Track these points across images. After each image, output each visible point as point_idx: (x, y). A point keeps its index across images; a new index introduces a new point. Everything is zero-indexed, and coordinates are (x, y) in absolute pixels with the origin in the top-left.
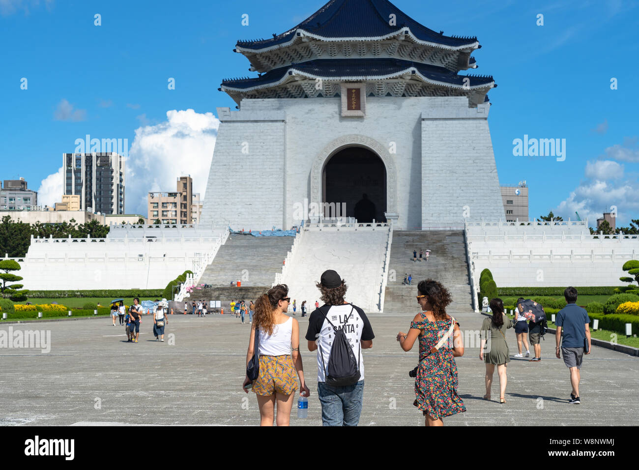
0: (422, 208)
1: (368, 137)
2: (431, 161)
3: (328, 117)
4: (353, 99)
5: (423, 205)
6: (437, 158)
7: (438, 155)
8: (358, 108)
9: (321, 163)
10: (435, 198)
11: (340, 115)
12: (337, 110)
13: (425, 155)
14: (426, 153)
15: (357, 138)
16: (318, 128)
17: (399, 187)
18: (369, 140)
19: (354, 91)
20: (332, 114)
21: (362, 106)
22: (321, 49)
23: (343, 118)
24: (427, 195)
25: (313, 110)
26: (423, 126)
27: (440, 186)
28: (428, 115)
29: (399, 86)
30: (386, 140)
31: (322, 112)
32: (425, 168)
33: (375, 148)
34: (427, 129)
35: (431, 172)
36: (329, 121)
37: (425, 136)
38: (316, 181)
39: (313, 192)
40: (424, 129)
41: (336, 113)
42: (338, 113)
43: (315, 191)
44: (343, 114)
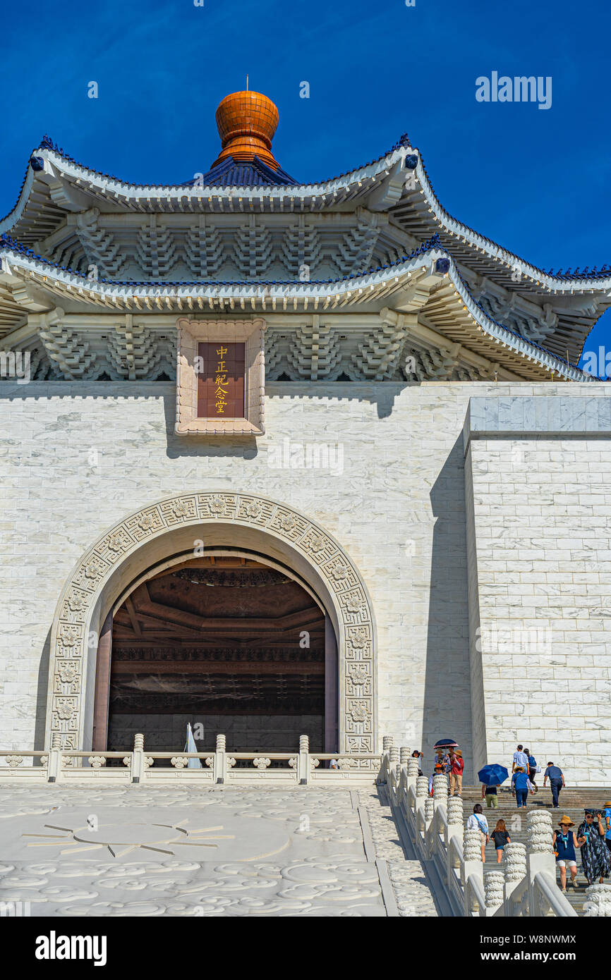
0: (489, 745)
1: (269, 503)
2: (512, 576)
3: (126, 441)
4: (219, 380)
5: (490, 734)
6: (537, 565)
7: (540, 554)
8: (238, 409)
9: (91, 590)
10: (536, 709)
11: (171, 432)
12: (161, 418)
13: (489, 553)
14: (492, 547)
15: (231, 505)
16: (88, 475)
17: (384, 688)
18: (275, 511)
19: (222, 352)
20: (143, 432)
21: (250, 401)
22: (114, 250)
23: (180, 445)
24: (506, 698)
25: (75, 416)
26: (475, 455)
27: (553, 663)
28: (496, 417)
29: (383, 342)
30: (336, 519)
31: (108, 425)
32: (491, 600)
33: (298, 539)
34: (492, 467)
35: (517, 612)
36: (131, 454)
37: (484, 488)
38: (69, 653)
39: (58, 694)
40: (483, 466)
41: (157, 428)
42: (164, 427)
43: (66, 690)
44: (182, 428)
